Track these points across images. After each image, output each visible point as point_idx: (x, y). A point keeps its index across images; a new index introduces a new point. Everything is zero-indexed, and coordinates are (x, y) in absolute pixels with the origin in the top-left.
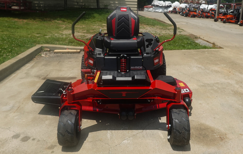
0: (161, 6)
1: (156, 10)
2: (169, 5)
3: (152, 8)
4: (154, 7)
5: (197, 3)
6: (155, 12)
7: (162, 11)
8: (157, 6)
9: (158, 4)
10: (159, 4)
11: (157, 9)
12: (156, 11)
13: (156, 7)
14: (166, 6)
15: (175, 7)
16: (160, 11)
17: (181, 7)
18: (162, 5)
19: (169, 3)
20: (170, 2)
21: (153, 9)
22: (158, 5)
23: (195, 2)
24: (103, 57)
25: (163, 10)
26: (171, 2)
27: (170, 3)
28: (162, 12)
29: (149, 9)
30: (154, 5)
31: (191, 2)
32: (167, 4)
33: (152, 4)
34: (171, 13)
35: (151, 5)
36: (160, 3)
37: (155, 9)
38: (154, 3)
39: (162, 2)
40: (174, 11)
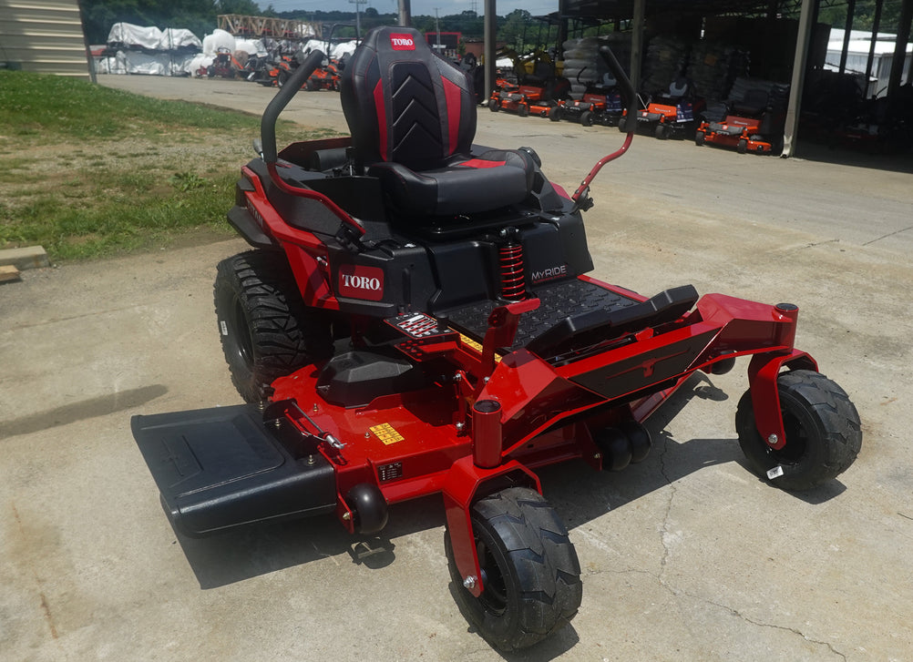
0: (153, 47)
1: (132, 66)
2: (185, 44)
3: (113, 60)
4: (120, 53)
5: (286, 34)
6: (133, 74)
7: (160, 68)
8: (135, 48)
9: (138, 42)
10: (143, 39)
11: (140, 64)
12: (135, 71)
13: (130, 53)
14: (175, 48)
15: (224, 52)
16: (152, 72)
17: (243, 53)
18: (157, 43)
19: (182, 35)
20: (186, 32)
21: (120, 64)
22: (140, 46)
23: (279, 33)
24: (421, 254)
25: (166, 66)
26: (190, 30)
27: (189, 38)
28: (163, 73)
29: (102, 64)
30: (120, 46)
31: (264, 32)
32: (176, 42)
33: (112, 39)
34: (211, 76)
35: (107, 44)
36: (147, 34)
37: (127, 62)
38: (117, 37)
39: (153, 31)
40: (222, 67)
